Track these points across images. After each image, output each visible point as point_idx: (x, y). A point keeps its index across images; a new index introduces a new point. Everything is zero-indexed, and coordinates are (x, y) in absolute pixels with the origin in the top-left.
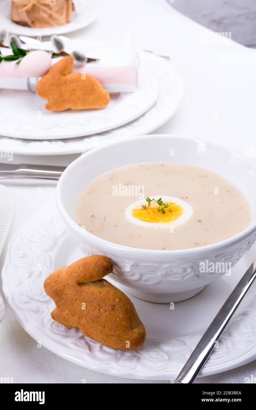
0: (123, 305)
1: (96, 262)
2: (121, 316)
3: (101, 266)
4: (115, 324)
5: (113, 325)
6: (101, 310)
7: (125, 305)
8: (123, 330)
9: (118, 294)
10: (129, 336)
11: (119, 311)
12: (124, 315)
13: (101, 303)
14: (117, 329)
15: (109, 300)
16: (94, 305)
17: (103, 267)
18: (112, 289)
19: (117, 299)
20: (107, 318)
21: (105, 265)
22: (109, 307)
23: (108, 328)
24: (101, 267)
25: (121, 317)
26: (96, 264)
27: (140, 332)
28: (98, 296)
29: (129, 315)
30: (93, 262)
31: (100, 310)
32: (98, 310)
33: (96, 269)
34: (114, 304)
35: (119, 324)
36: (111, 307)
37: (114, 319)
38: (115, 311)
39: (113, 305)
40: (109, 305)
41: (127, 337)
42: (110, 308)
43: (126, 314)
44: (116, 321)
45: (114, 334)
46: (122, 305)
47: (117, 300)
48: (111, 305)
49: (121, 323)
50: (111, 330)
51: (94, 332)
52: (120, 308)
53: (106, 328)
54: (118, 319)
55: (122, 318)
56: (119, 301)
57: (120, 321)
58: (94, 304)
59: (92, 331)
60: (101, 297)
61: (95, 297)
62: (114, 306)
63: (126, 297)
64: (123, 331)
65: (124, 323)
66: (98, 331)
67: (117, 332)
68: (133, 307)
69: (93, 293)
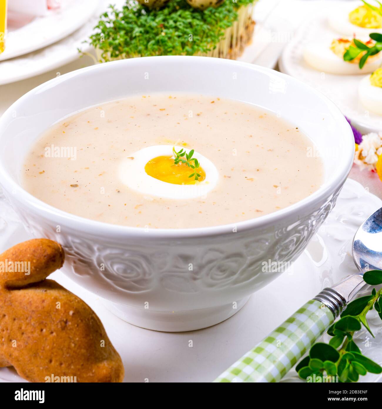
0: (82, 321)
1: (33, 249)
2: (77, 339)
3: (42, 255)
4: (68, 353)
5: (64, 356)
6: (44, 330)
7: (85, 320)
8: (82, 363)
9: (72, 303)
10: (93, 373)
11: (75, 330)
12: (83, 338)
13: (43, 318)
14: (72, 362)
15: (56, 314)
16: (32, 323)
17: (45, 256)
18: (64, 295)
19: (70, 310)
20: (54, 344)
21: (49, 253)
22: (57, 324)
23: (56, 361)
24: (42, 258)
25: (78, 341)
26: (34, 251)
27: (112, 367)
28: (39, 307)
29: (92, 338)
30: (29, 249)
31: (42, 330)
32: (38, 331)
33: (34, 261)
34: (65, 320)
35: (74, 354)
36: (61, 324)
37: (66, 344)
38: (68, 331)
39: (63, 321)
40: (58, 321)
41: (89, 375)
42: (59, 326)
43: (87, 335)
44: (69, 348)
45: (67, 371)
46: (80, 321)
47: (71, 313)
48: (60, 321)
49: (78, 351)
50: (61, 364)
51: (36, 369)
52: (76, 325)
53: (53, 363)
54: (73, 345)
55: (80, 342)
56: (73, 314)
57: (76, 349)
58: (32, 320)
59: (32, 368)
60: (44, 307)
61: (33, 308)
62: (66, 322)
63: (87, 308)
64: (82, 365)
65: (83, 351)
66: (41, 368)
67: (72, 367)
68: (99, 324)
69: (30, 302)
